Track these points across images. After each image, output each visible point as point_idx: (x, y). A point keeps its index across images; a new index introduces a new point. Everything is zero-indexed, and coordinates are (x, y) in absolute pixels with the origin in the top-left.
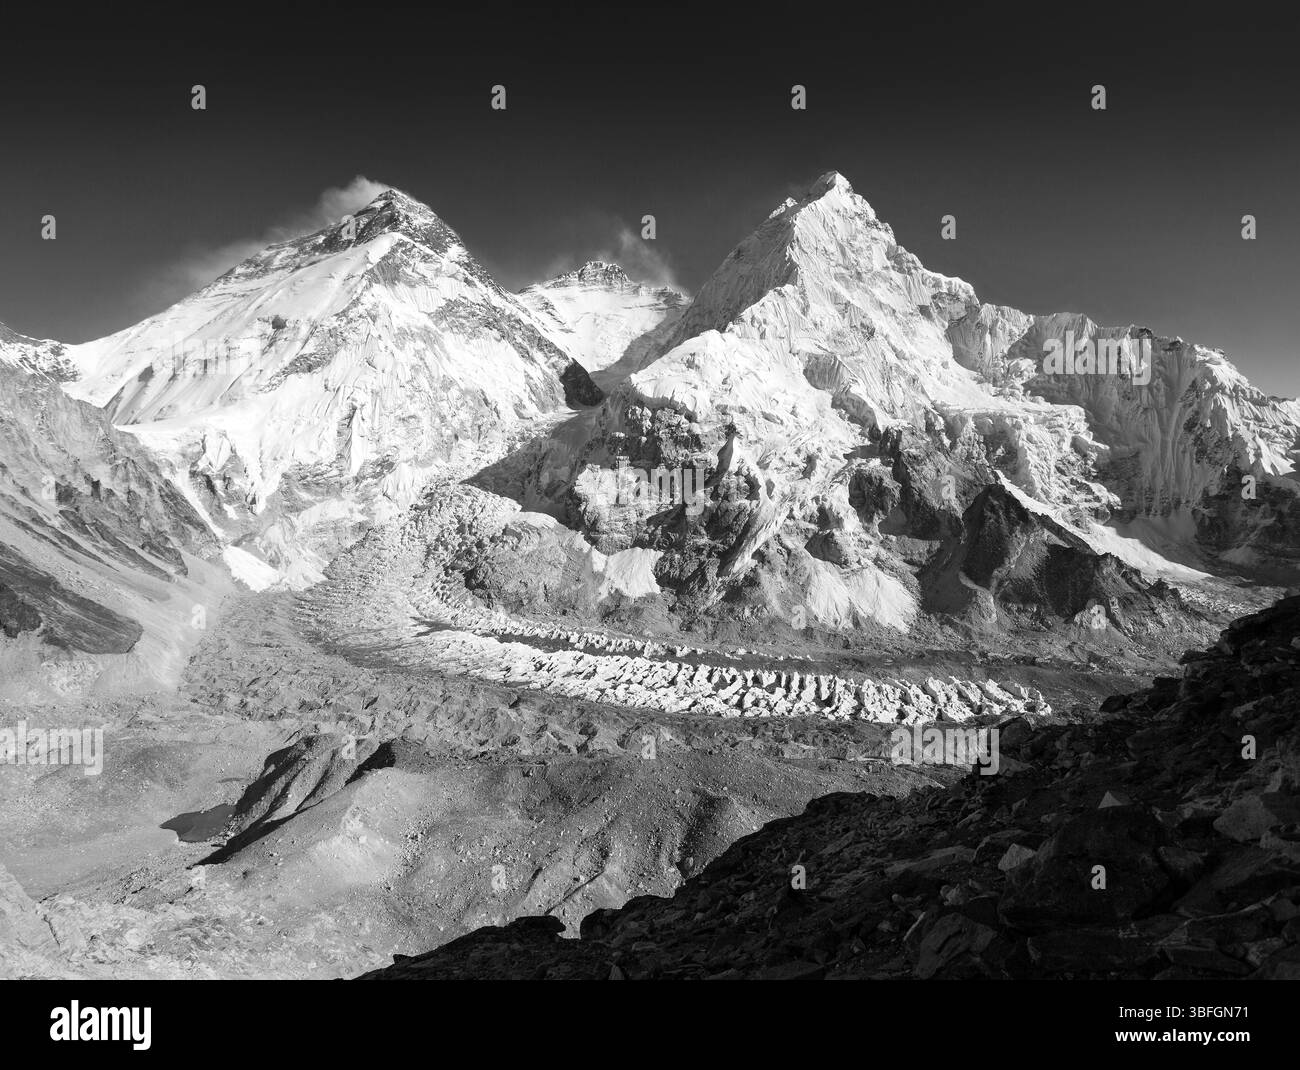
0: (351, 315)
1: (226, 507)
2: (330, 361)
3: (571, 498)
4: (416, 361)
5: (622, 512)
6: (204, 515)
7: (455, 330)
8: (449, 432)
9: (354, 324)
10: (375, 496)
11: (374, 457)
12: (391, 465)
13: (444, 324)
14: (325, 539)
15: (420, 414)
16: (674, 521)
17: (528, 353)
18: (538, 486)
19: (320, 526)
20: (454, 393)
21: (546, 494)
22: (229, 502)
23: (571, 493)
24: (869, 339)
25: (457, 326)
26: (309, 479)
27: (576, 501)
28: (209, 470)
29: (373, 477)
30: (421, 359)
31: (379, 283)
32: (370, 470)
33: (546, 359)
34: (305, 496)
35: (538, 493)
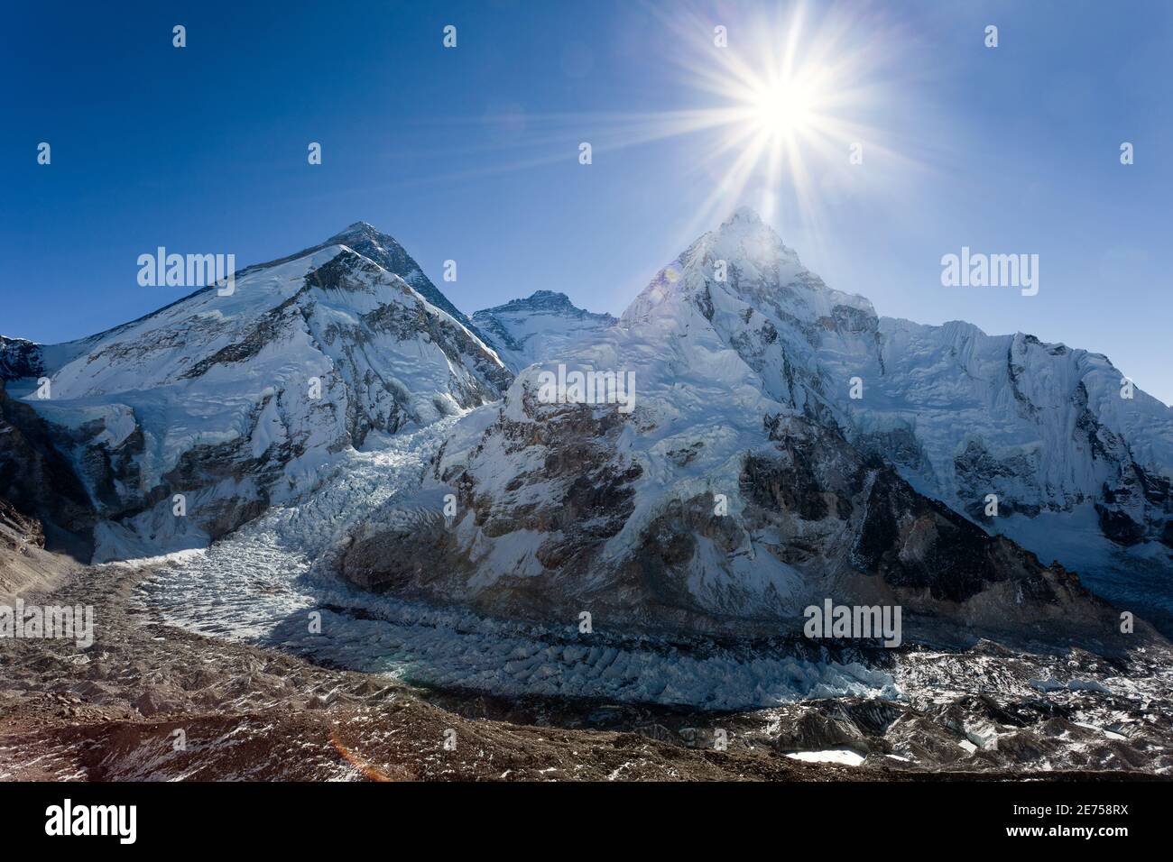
0: (285, 311)
1: (116, 482)
2: (257, 352)
3: (465, 481)
4: (343, 355)
5: (512, 495)
6: (90, 487)
7: (387, 331)
8: (365, 422)
9: (286, 321)
10: (277, 478)
11: (283, 441)
12: (299, 450)
13: (377, 325)
14: (213, 518)
15: (338, 403)
16: (561, 504)
17: (457, 356)
18: (436, 472)
19: (212, 505)
20: (377, 385)
21: (444, 479)
22: (120, 478)
23: (465, 478)
24: (771, 342)
25: (389, 328)
26: (211, 458)
27: (468, 484)
28: (108, 444)
29: (279, 460)
30: (348, 354)
31: (318, 286)
32: (276, 453)
33: (474, 363)
34: (203, 476)
35: (436, 478)
